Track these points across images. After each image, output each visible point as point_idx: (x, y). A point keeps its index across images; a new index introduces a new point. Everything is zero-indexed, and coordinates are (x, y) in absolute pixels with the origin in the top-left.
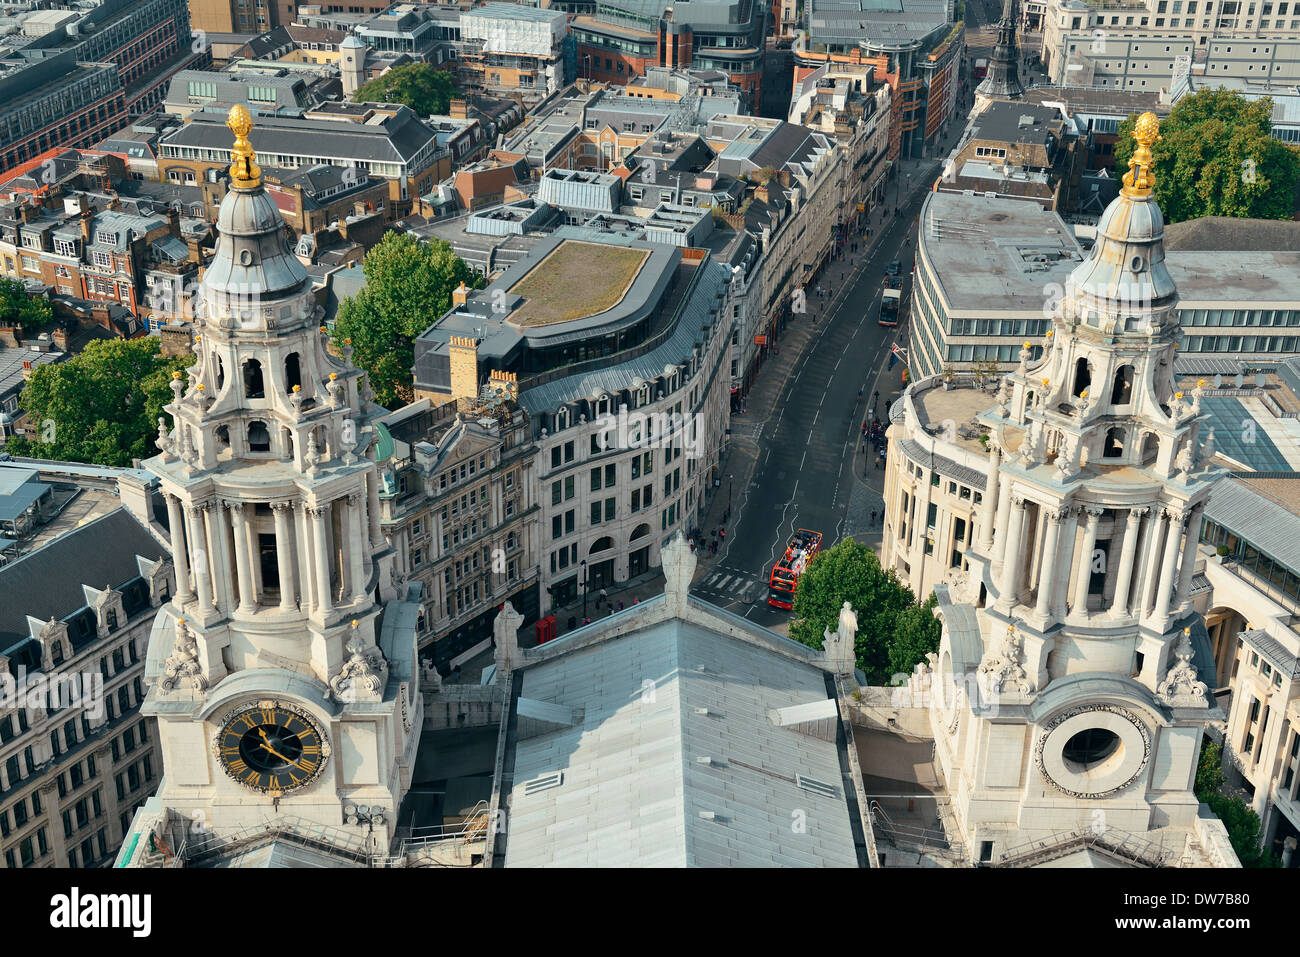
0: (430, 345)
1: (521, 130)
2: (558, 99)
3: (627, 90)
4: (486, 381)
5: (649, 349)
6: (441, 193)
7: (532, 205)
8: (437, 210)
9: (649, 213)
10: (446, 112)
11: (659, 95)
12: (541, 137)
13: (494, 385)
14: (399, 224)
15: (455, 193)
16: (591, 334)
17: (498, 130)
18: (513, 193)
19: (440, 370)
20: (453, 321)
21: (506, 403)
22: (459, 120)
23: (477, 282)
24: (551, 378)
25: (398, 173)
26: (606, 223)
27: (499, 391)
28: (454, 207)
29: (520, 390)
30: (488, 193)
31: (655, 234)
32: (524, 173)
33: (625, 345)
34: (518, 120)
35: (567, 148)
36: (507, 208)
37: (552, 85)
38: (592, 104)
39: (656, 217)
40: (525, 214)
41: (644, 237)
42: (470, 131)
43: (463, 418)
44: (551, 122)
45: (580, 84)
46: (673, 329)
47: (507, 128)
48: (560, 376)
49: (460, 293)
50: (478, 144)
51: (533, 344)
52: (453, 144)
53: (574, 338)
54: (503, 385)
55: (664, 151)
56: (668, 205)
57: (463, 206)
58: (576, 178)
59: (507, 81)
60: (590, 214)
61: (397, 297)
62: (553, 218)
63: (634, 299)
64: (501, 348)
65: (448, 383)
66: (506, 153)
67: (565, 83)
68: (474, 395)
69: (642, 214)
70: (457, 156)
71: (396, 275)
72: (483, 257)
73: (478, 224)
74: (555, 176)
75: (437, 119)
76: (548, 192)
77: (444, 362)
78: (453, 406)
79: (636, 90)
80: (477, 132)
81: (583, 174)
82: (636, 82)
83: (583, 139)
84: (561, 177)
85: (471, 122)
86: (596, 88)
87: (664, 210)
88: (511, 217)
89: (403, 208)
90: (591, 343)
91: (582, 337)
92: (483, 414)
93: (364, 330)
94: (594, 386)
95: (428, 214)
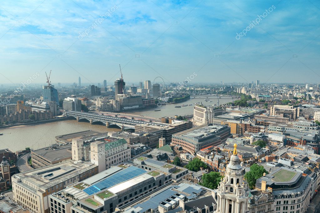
0: (259, 181)
1: (276, 151)
2: (283, 148)
3: (294, 148)
4: (267, 188)
5: (295, 188)
6: (263, 159)
7: (277, 163)
8: (262, 161)
9: (297, 167)
10: (265, 148)
11: (300, 149)
12: (279, 153)
13: (268, 189)
14: (256, 162)
15: (265, 159)
16: (285, 184)
17: (273, 151)
18: (274, 161)
19: (260, 185)
20: (263, 178)
21: (270, 192)
22: (267, 149)
23: (267, 173)
24: (278, 190)
25: (257, 155)
26: (289, 167)
27: (269, 190)
28: (265, 161)
29: (273, 191)
30: (270, 160)
31: (298, 170)
32: (276, 158)
33: (291, 187)
34: (276, 150)
35: (284, 155)
36: (273, 163)
37: (282, 146)
38: (288, 149)
39: (298, 168)
40: (276, 164)
41: (296, 170)
42: (268, 151)
43: (263, 193)
44: (281, 151)
45: (287, 146)
46: (300, 186)
47: (274, 151)
48: (279, 190)
49: (264, 174)
50: (269, 153)
51: (275, 184)
52: (266, 152)
53: (282, 184)
54: (270, 189)
55: (300, 157)
56: (300, 166)
57: (266, 161)
58: (285, 160)
59: (275, 144)
60: (287, 165)
61: (254, 173)
62: (281, 165)
63: (294, 180)
64: (270, 184)
65: (261, 187)
66: (274, 154)
67: (284, 145)
68: (265, 190)
69: (296, 167)
70: (266, 154)
71: (255, 170)
72: (269, 169)
73: (268, 164)
74: (281, 159)
75: (263, 148)
76: (280, 161)
77: (261, 184)
78: (261, 191)
79: (296, 148)
80: (269, 151)
81: (286, 159)
82: (296, 146)
83: (286, 154)
84: (282, 159)
85: (269, 149)
86: (289, 147)
87: (300, 167)
88: (274, 164)
89: (257, 160)
90: (285, 186)
91: (284, 184)
92: (266, 193)
93: (249, 177)
94: (285, 193)
95: (261, 162)
